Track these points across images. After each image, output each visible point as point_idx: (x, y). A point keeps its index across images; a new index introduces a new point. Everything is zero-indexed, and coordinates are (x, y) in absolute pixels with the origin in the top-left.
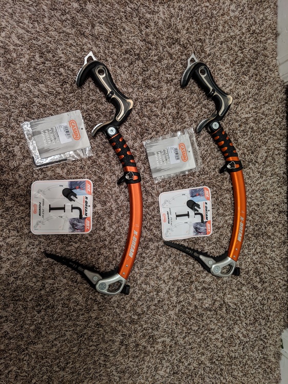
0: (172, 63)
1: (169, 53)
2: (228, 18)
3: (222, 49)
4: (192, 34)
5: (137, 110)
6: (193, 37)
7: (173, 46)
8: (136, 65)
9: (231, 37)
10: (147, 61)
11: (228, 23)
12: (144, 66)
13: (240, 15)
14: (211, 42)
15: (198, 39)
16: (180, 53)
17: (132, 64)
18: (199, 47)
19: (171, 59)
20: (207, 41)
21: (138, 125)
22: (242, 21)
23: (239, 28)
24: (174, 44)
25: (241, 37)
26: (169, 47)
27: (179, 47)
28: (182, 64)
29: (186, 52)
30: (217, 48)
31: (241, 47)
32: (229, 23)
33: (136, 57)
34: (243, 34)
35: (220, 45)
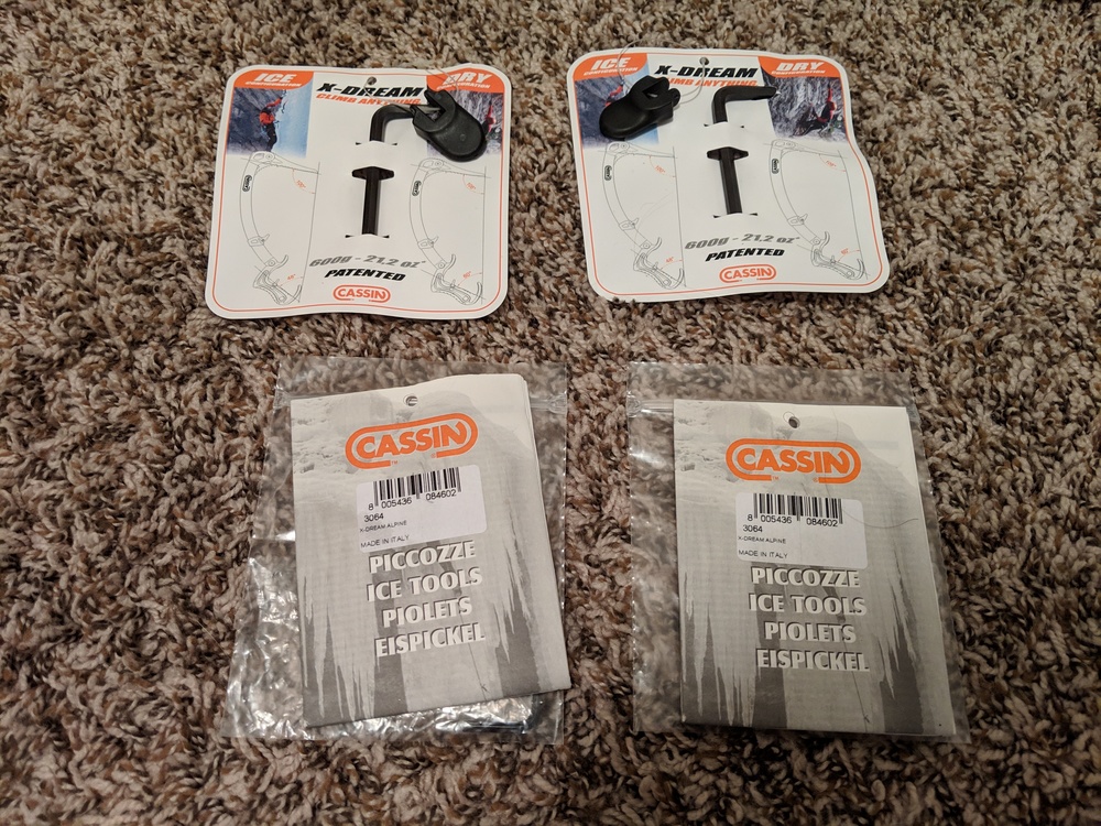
0: (153, 439)
1: (89, 441)
2: (29, 83)
3: (181, 143)
4: (33, 283)
5: (390, 771)
6: (54, 282)
7: (52, 410)
8: (73, 698)
9: (133, 87)
10: (83, 604)
11: (59, 91)
12: (104, 634)
13: (42, 27)
14: (121, 189)
15: (75, 253)
16: (113, 377)
17: (53, 724)
18: (121, 259)
19: (123, 436)
20: (102, 208)
21: (504, 788)
22: (78, 25)
23: (103, 46)
24: (40, 400)
25: (156, 45)
26: (52, 430)
27: (72, 374)
28: (183, 380)
29: (118, 340)
30: (164, 166)
31: (205, 54)
32: (59, 85)
33: (23, 684)
34: (141, 31)
35: (155, 150)
